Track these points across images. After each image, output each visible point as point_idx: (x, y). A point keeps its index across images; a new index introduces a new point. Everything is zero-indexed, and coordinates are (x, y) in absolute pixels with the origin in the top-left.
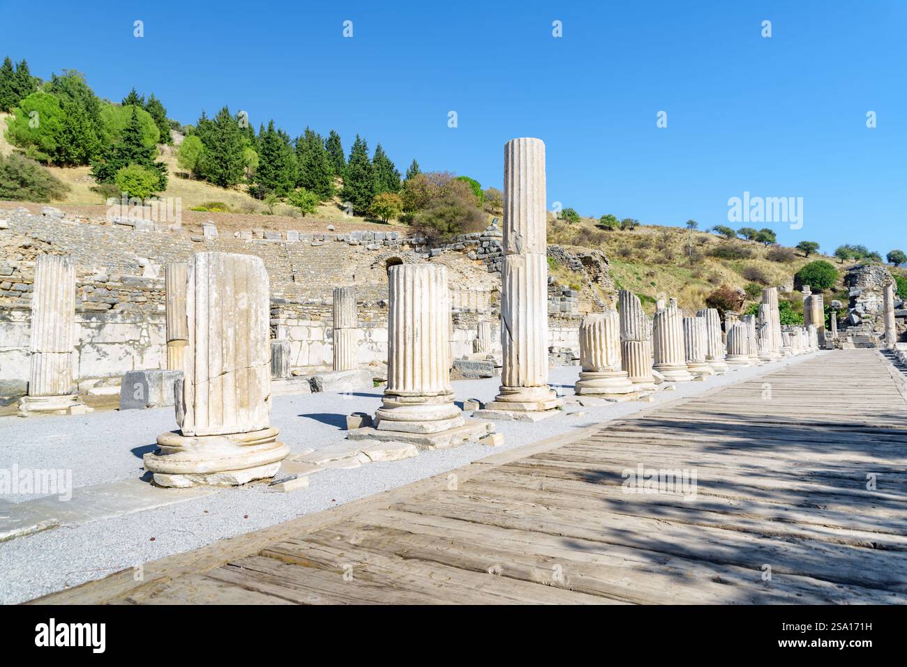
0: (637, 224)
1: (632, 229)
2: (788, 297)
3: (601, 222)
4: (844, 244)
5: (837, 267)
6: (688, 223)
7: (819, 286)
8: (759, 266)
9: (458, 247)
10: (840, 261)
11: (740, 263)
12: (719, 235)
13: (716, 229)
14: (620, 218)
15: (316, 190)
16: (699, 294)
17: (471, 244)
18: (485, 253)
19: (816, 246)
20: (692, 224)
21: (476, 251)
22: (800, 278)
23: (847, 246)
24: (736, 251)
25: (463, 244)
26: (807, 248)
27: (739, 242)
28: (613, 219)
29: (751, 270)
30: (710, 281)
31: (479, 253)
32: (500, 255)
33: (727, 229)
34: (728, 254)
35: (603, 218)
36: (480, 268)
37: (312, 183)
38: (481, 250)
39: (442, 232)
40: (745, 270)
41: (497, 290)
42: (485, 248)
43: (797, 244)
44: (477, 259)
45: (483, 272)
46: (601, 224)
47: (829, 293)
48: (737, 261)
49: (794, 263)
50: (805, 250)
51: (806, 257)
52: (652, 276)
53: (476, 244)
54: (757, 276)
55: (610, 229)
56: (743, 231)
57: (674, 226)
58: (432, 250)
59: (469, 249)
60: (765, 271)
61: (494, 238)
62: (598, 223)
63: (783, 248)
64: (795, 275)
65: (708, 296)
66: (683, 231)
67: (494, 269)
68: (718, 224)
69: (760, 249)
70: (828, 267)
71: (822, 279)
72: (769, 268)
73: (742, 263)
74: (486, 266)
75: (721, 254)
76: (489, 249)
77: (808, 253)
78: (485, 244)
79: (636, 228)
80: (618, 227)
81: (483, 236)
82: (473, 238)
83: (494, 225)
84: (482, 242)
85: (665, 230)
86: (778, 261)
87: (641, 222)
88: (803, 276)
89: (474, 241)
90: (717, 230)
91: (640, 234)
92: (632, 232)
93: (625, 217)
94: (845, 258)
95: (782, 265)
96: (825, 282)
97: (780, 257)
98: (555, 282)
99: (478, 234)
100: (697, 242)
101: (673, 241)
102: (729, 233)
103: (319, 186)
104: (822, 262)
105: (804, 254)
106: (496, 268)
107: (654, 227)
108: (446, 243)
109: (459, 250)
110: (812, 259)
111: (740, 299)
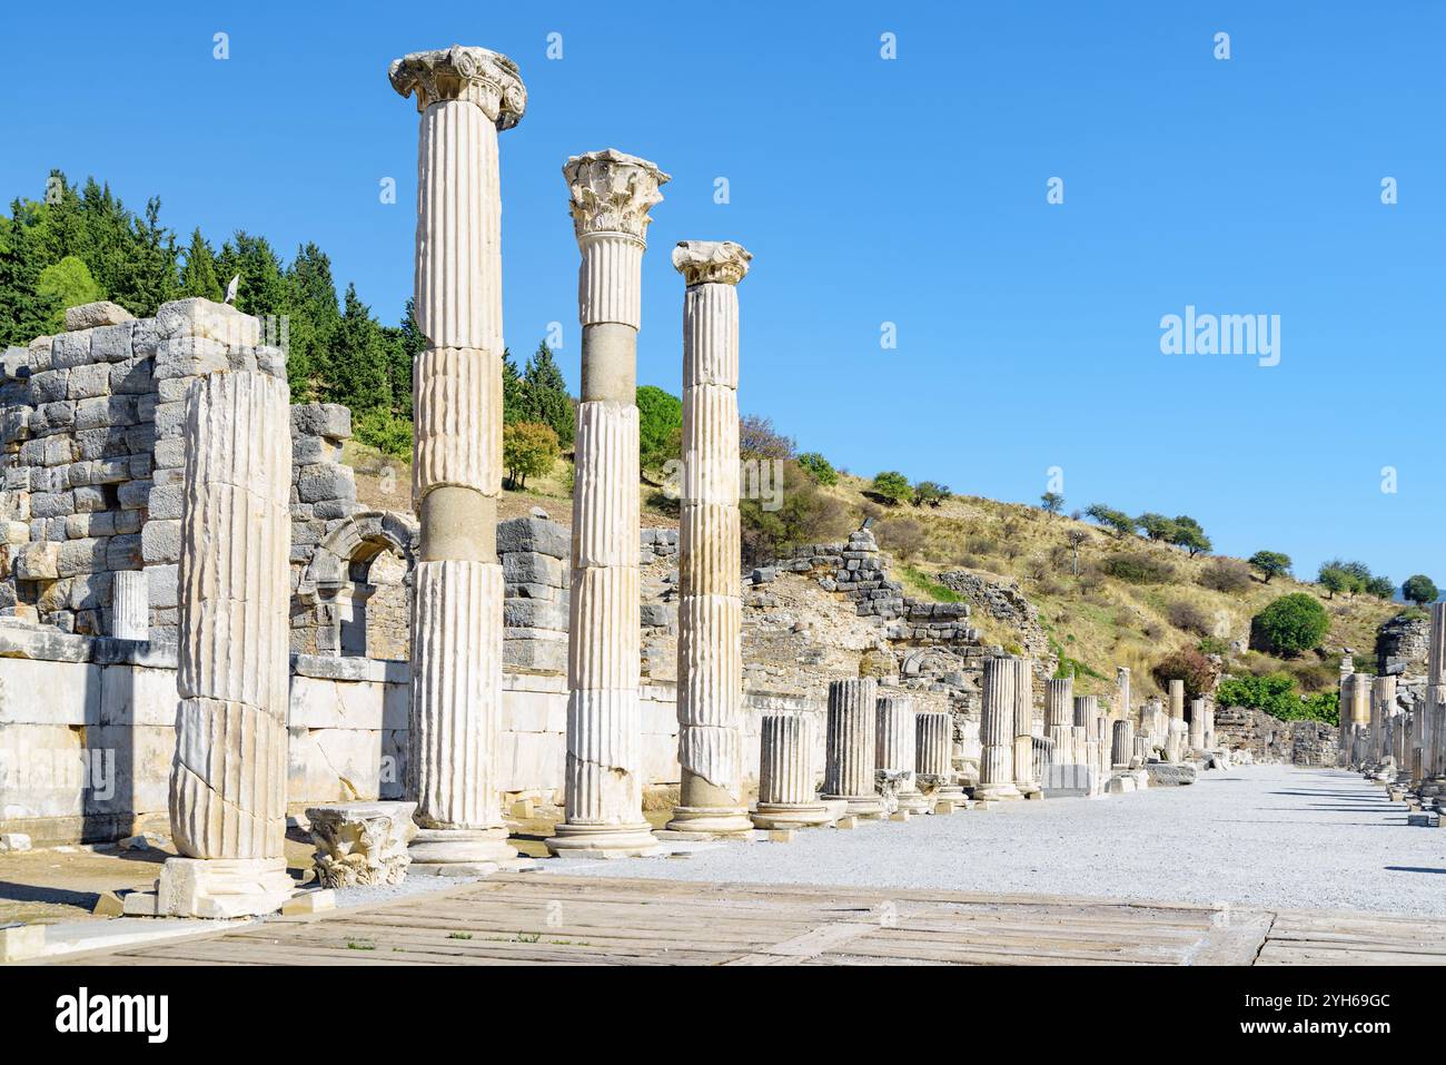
0: (946, 496)
1: (934, 505)
2: (1249, 665)
3: (877, 487)
4: (1331, 560)
5: (1327, 605)
6: (1044, 498)
7: (1294, 642)
8: (1194, 600)
9: (799, 566)
10: (1327, 593)
11: (1159, 593)
12: (1099, 525)
13: (1093, 512)
14: (914, 480)
15: (355, 400)
16: (1142, 659)
17: (825, 563)
18: (851, 580)
19: (1286, 561)
20: (1051, 501)
21: (835, 576)
22: (1261, 626)
23: (1336, 564)
24: (1147, 565)
25: (811, 561)
26: (1269, 565)
27: (1139, 545)
28: (902, 482)
29: (1180, 608)
30: (1147, 633)
31: (841, 580)
32: (881, 587)
33: (1121, 515)
34: (1133, 571)
35: (879, 478)
36: (843, 606)
37: (347, 382)
38: (844, 575)
39: (773, 539)
40: (1168, 607)
41: (876, 648)
42: (852, 572)
43: (1251, 555)
44: (837, 590)
45: (849, 615)
46: (875, 491)
47: (1311, 658)
48: (1154, 586)
49: (1248, 595)
50: (1266, 568)
51: (1265, 582)
52: (1064, 621)
53: (836, 563)
54: (1192, 620)
55: (892, 502)
56: (1145, 521)
57: (1016, 502)
58: (761, 570)
59: (820, 571)
60: (1203, 609)
61: (868, 555)
62: (866, 488)
63: (1230, 564)
64: (1253, 619)
65: (1157, 662)
66: (1032, 515)
67: (870, 611)
68: (1098, 502)
69: (1182, 561)
70: (1311, 606)
71: (1300, 629)
72: (1210, 605)
73: (1162, 592)
74: (852, 605)
75: (1120, 569)
76: (860, 574)
77: (1270, 574)
78: (852, 565)
79: (944, 502)
80: (910, 500)
81: (848, 549)
82: (829, 553)
83: (866, 530)
84: (846, 560)
85: (1004, 511)
86: (1220, 588)
87: (955, 491)
88: (1267, 623)
89: (832, 558)
90: (1094, 514)
91: (952, 515)
92: (936, 512)
93: (922, 479)
94: (1336, 590)
95: (1229, 598)
96: (1305, 636)
97: (1222, 580)
98: (983, 639)
99: (838, 545)
100: (1065, 541)
101: (1020, 535)
102: (1122, 525)
103: (361, 391)
104: (1302, 595)
105: (1262, 577)
106: (873, 608)
107: (975, 501)
108: (777, 558)
109: (800, 572)
110: (1278, 589)
111: (1212, 670)
